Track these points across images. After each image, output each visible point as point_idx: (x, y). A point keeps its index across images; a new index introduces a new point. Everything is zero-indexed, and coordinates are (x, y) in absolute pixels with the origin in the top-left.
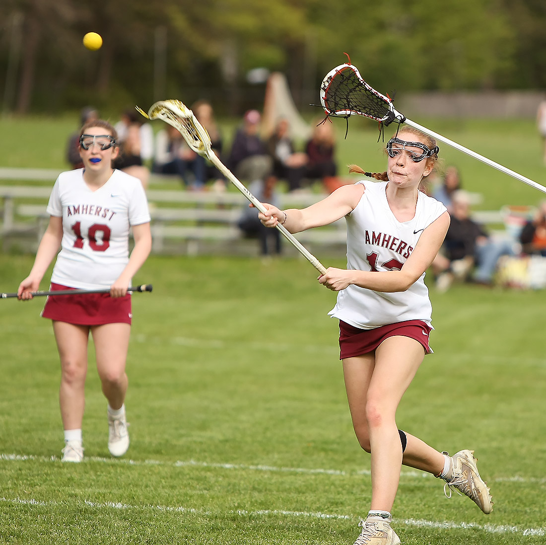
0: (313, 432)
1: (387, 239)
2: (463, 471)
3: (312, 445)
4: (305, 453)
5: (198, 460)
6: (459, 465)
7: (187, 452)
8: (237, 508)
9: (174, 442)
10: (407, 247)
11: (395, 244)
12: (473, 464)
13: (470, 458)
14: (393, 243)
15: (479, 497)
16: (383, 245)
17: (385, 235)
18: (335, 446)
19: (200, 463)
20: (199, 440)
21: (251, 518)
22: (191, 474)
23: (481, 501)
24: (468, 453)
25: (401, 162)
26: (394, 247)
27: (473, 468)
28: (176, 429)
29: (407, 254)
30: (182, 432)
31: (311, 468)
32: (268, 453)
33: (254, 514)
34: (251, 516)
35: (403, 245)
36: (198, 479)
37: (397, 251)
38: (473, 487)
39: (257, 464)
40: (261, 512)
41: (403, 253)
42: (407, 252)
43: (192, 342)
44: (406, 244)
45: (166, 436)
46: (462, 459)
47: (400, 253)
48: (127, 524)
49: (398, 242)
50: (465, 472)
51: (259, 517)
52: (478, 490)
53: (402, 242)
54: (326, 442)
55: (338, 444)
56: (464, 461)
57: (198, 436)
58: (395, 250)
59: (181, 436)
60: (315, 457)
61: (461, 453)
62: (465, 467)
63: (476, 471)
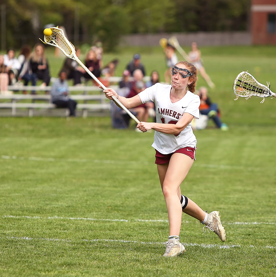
0: (109, 201)
1: (167, 111)
2: (213, 221)
3: (110, 208)
4: (108, 212)
5: (58, 216)
6: (212, 218)
7: (52, 212)
8: (83, 239)
9: (45, 208)
10: (177, 114)
11: (172, 113)
12: (218, 218)
13: (217, 215)
14: (170, 113)
15: (220, 234)
16: (166, 114)
17: (166, 110)
18: (121, 208)
19: (60, 218)
20: (56, 206)
21: (91, 243)
22: (57, 223)
23: (220, 236)
24: (217, 213)
25: (176, 77)
26: (171, 114)
27: (218, 220)
28: (44, 201)
29: (178, 117)
30: (48, 203)
31: (113, 219)
32: (90, 212)
33: (92, 241)
34: (90, 242)
35: (175, 113)
36: (61, 225)
37: (173, 116)
38: (217, 229)
39: (87, 218)
40: (95, 240)
41: (176, 117)
42: (177, 116)
43: (39, 159)
44: (176, 113)
45: (40, 205)
46: (213, 215)
47: (175, 117)
48: (33, 247)
49: (172, 112)
50: (214, 221)
51: (94, 243)
52: (219, 230)
53: (174, 112)
54: (116, 206)
55: (122, 207)
56: (214, 216)
57: (55, 204)
58: (172, 116)
59: (47, 205)
60: (113, 213)
61: (213, 212)
62: (215, 219)
63: (219, 221)
